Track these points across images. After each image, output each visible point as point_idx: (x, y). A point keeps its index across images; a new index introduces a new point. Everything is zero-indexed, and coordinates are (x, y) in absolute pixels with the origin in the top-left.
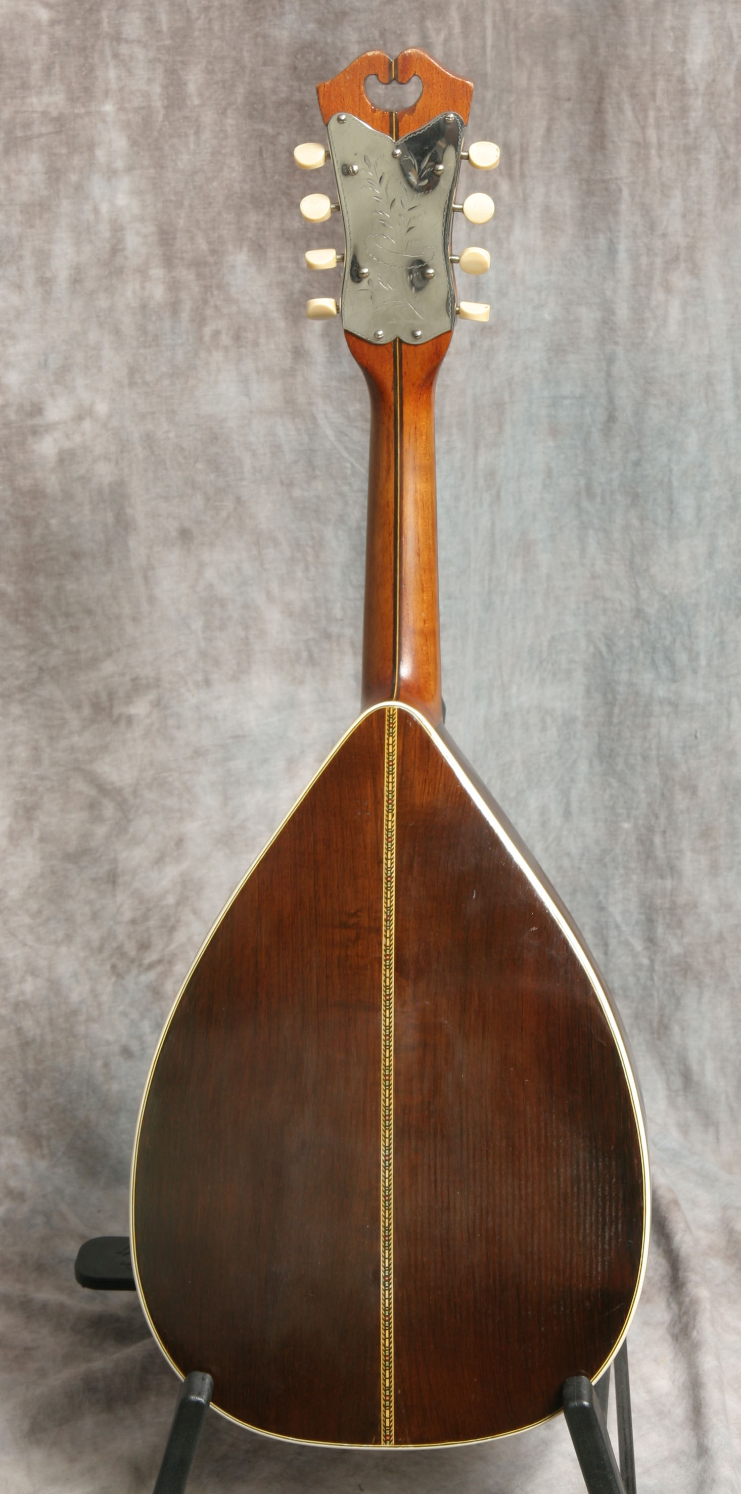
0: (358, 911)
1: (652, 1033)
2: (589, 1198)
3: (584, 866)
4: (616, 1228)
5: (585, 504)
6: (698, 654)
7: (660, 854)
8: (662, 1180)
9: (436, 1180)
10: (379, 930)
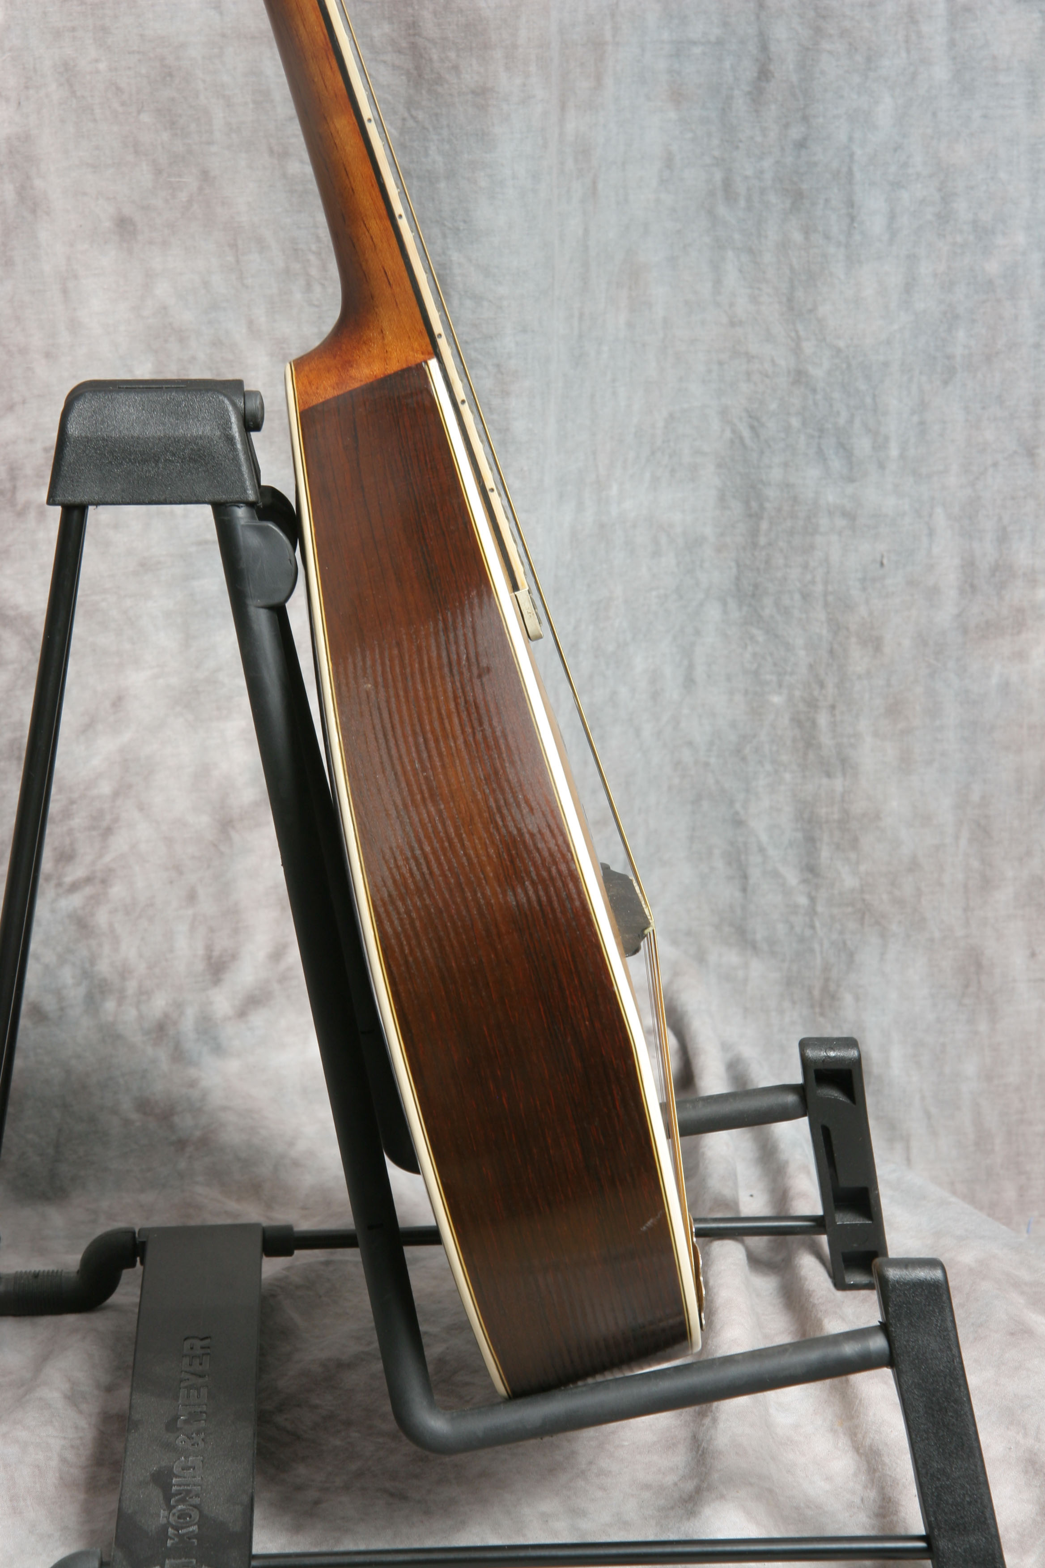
1: (812, 1006)
5: (722, 210)
6: (887, 439)
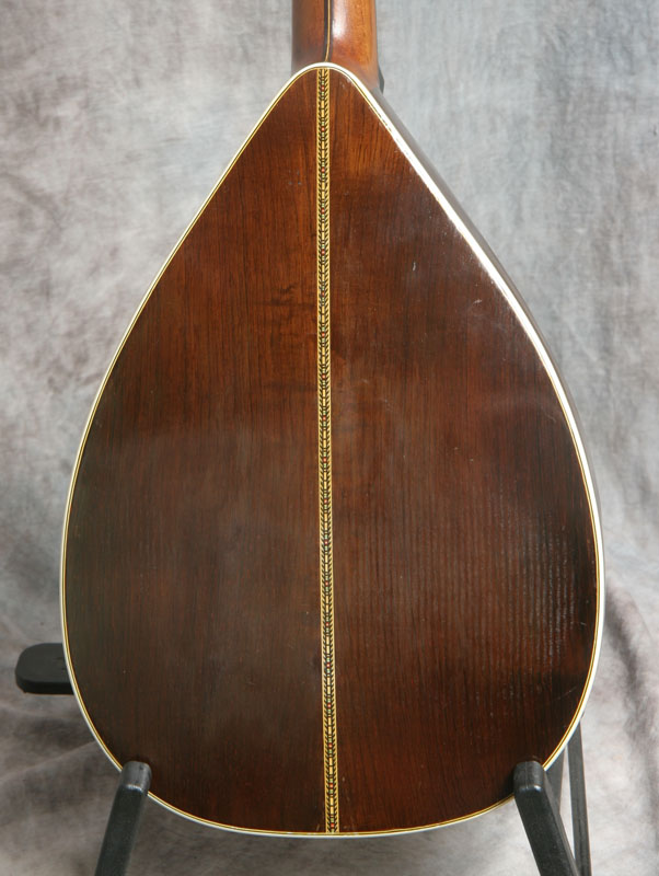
0: (290, 287)
2: (539, 579)
3: (536, 275)
4: (568, 611)
7: (616, 259)
8: (618, 584)
9: (377, 564)
10: (313, 306)
